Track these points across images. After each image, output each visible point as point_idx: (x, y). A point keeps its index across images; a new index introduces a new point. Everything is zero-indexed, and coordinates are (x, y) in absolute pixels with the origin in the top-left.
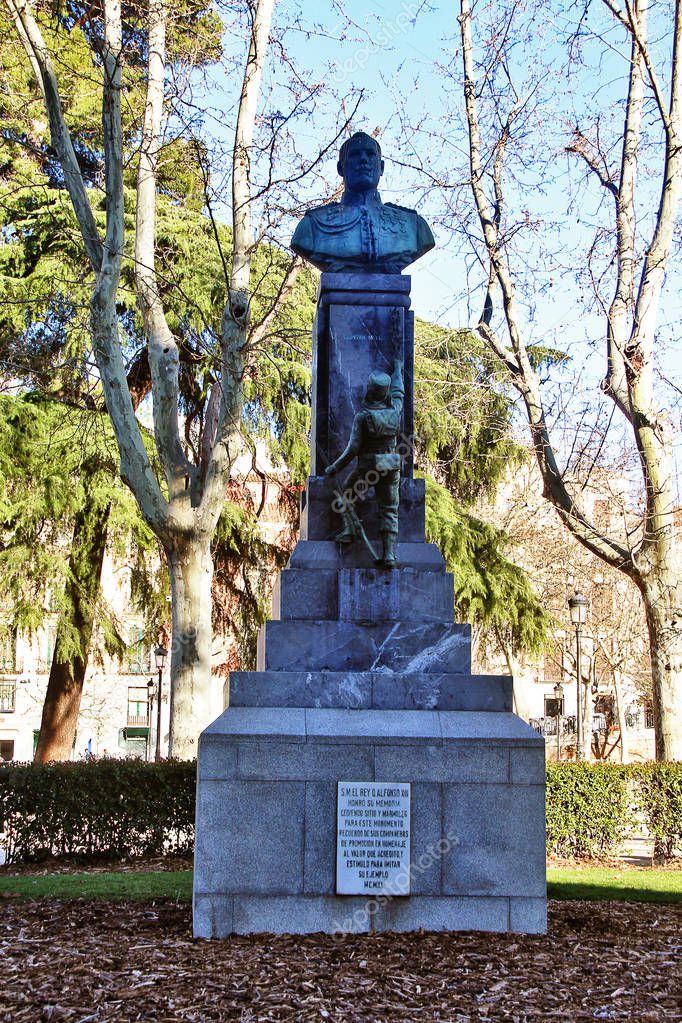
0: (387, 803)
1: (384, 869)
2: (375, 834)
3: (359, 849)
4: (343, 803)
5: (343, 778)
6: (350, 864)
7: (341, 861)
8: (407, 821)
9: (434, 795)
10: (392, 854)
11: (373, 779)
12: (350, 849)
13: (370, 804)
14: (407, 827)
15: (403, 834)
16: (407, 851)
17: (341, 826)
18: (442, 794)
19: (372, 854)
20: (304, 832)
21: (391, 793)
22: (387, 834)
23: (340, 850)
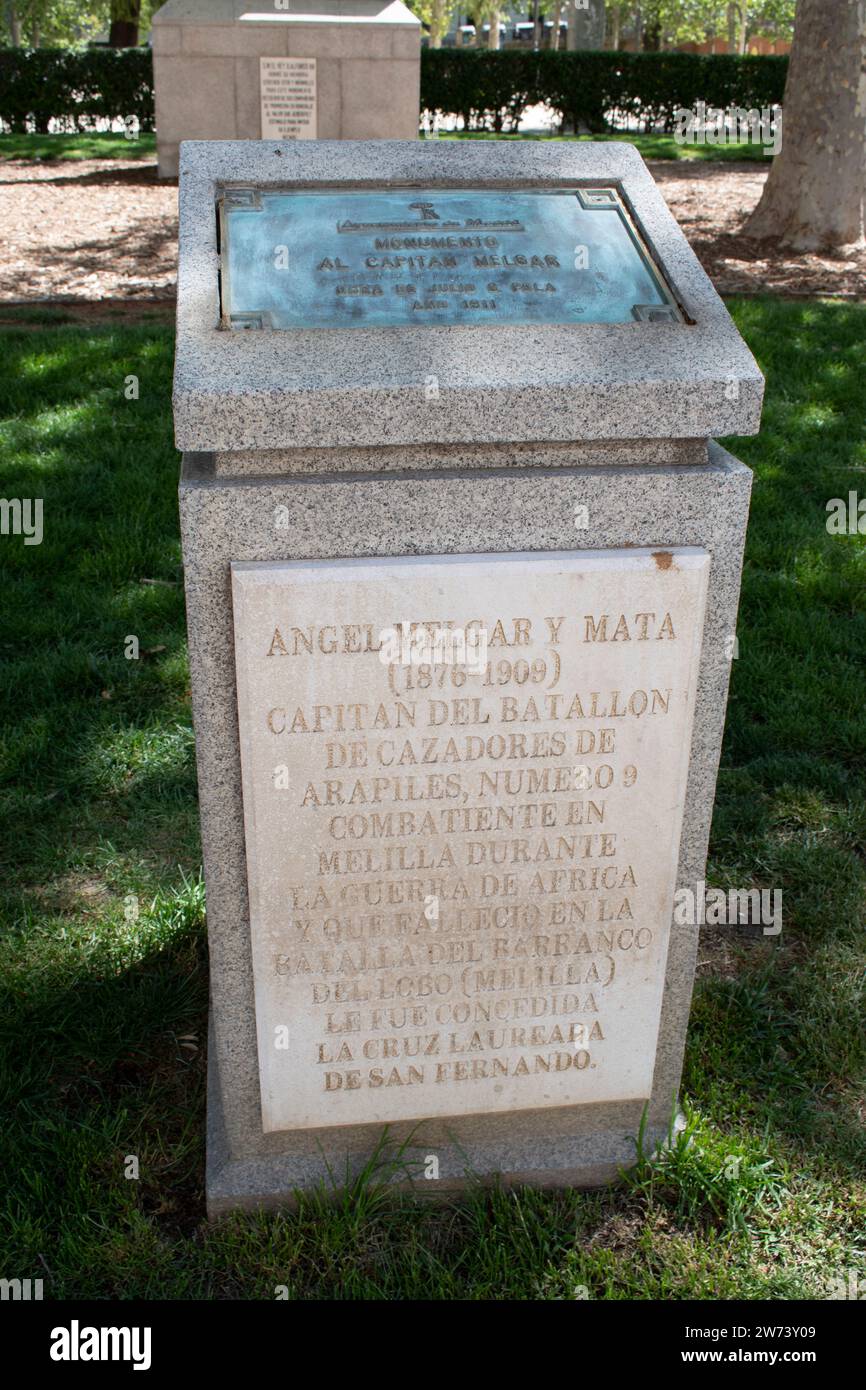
0: (299, 75)
1: (297, 126)
2: (289, 98)
3: (277, 110)
4: (264, 74)
5: (264, 54)
6: (271, 122)
7: (265, 120)
8: (314, 89)
9: (335, 67)
10: (303, 114)
11: (288, 55)
12: (271, 110)
13: (286, 75)
14: (313, 93)
15: (311, 99)
16: (314, 112)
17: (264, 92)
18: (340, 66)
19: (288, 114)
20: (236, 98)
21: (301, 66)
22: (299, 98)
23: (264, 111)
